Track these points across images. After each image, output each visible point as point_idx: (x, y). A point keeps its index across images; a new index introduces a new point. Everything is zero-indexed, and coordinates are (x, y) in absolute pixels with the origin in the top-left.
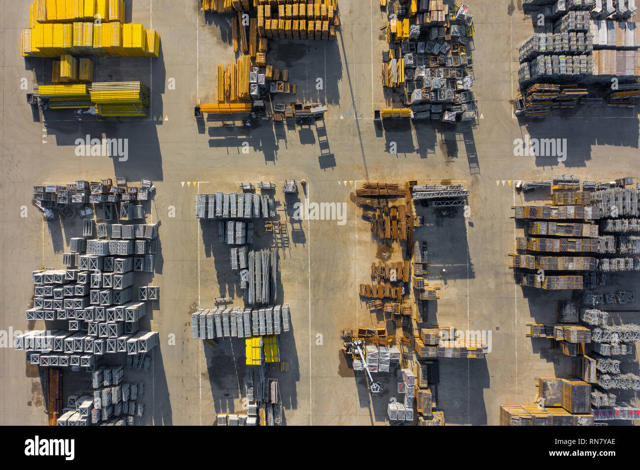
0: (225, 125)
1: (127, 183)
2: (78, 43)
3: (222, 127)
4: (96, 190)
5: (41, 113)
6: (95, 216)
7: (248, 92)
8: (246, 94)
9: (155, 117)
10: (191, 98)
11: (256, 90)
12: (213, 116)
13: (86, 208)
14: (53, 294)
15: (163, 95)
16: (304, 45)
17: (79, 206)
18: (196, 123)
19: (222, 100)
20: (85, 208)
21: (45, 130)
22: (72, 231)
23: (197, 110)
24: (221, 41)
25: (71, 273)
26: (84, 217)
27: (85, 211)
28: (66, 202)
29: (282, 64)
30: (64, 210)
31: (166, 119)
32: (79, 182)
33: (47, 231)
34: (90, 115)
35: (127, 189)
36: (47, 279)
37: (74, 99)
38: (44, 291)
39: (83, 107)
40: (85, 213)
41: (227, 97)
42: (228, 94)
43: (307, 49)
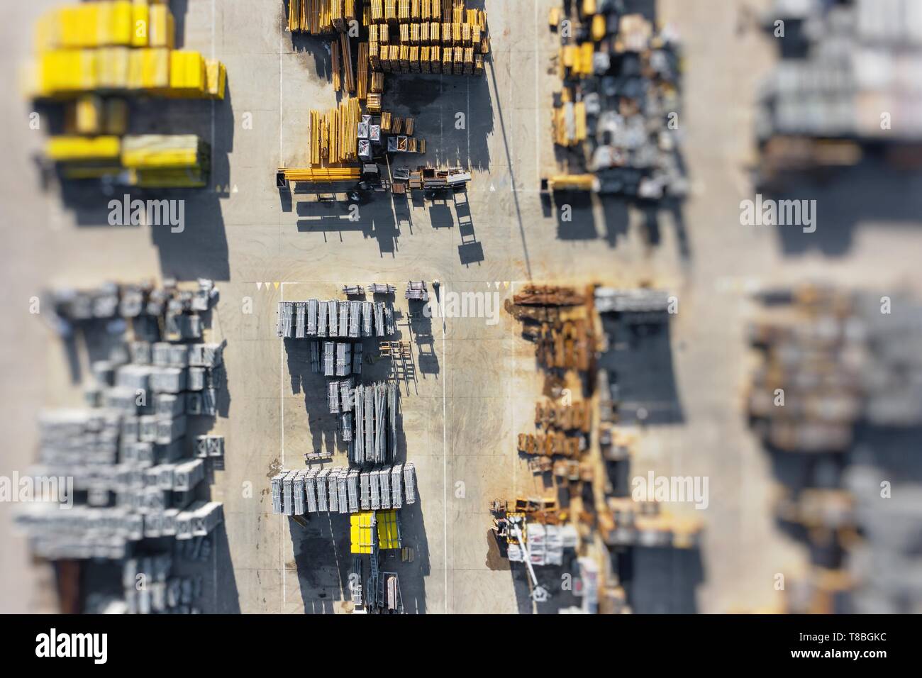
0: (320, 199)
1: (178, 284)
3: (316, 202)
7: (355, 151)
8: (352, 154)
9: (219, 186)
10: (272, 159)
11: (367, 149)
12: (304, 187)
13: (117, 321)
15: (229, 154)
16: (437, 82)
18: (278, 197)
19: (317, 162)
23: (281, 177)
24: (316, 75)
27: (114, 325)
29: (405, 109)
31: (235, 190)
35: (177, 293)
41: (325, 159)
42: (326, 153)
43: (441, 87)
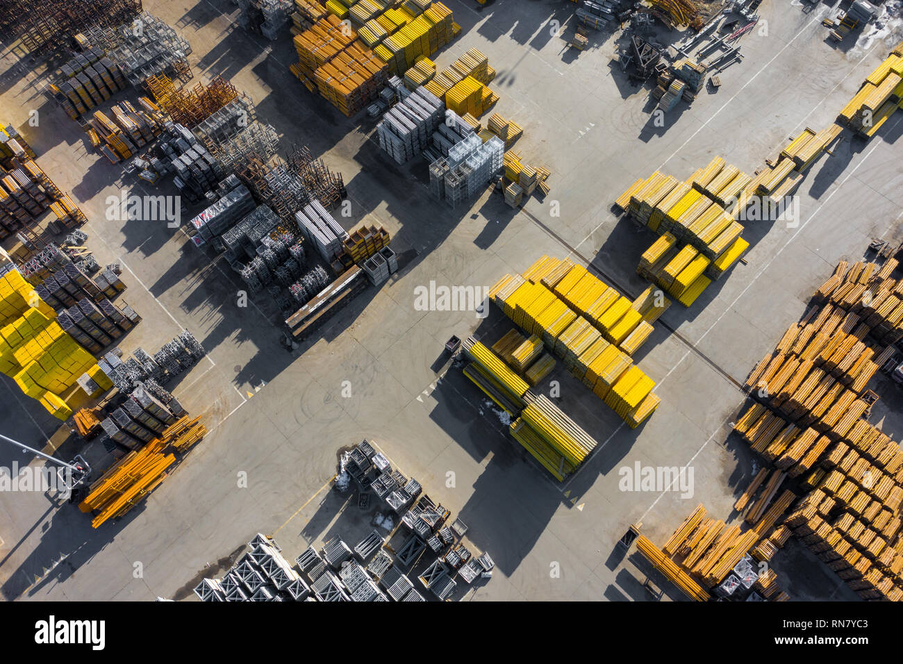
0: (647, 585)
1: (465, 536)
2: (566, 339)
3: (641, 585)
4: (429, 515)
5: (447, 366)
6: (389, 538)
7: (720, 579)
8: (715, 579)
9: (569, 492)
10: (633, 512)
11: (734, 588)
12: (641, 560)
13: (390, 518)
14: (255, 591)
15: (601, 475)
16: (835, 585)
17: (383, 507)
18: (612, 548)
19: (671, 552)
20: (388, 516)
21: (433, 387)
22: (346, 528)
23: (631, 535)
24: (727, 480)
25: (301, 588)
26: (377, 526)
27: (385, 519)
28: (381, 494)
29: (787, 581)
30: (364, 494)
31: (580, 507)
32: (415, 481)
33: (321, 498)
34: (497, 418)
35: (457, 543)
36: (269, 565)
37: (499, 387)
38: (249, 576)
39: (498, 403)
40: (383, 522)
41: (680, 556)
42: (684, 552)
43: (835, 592)
